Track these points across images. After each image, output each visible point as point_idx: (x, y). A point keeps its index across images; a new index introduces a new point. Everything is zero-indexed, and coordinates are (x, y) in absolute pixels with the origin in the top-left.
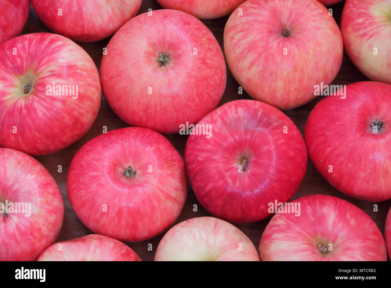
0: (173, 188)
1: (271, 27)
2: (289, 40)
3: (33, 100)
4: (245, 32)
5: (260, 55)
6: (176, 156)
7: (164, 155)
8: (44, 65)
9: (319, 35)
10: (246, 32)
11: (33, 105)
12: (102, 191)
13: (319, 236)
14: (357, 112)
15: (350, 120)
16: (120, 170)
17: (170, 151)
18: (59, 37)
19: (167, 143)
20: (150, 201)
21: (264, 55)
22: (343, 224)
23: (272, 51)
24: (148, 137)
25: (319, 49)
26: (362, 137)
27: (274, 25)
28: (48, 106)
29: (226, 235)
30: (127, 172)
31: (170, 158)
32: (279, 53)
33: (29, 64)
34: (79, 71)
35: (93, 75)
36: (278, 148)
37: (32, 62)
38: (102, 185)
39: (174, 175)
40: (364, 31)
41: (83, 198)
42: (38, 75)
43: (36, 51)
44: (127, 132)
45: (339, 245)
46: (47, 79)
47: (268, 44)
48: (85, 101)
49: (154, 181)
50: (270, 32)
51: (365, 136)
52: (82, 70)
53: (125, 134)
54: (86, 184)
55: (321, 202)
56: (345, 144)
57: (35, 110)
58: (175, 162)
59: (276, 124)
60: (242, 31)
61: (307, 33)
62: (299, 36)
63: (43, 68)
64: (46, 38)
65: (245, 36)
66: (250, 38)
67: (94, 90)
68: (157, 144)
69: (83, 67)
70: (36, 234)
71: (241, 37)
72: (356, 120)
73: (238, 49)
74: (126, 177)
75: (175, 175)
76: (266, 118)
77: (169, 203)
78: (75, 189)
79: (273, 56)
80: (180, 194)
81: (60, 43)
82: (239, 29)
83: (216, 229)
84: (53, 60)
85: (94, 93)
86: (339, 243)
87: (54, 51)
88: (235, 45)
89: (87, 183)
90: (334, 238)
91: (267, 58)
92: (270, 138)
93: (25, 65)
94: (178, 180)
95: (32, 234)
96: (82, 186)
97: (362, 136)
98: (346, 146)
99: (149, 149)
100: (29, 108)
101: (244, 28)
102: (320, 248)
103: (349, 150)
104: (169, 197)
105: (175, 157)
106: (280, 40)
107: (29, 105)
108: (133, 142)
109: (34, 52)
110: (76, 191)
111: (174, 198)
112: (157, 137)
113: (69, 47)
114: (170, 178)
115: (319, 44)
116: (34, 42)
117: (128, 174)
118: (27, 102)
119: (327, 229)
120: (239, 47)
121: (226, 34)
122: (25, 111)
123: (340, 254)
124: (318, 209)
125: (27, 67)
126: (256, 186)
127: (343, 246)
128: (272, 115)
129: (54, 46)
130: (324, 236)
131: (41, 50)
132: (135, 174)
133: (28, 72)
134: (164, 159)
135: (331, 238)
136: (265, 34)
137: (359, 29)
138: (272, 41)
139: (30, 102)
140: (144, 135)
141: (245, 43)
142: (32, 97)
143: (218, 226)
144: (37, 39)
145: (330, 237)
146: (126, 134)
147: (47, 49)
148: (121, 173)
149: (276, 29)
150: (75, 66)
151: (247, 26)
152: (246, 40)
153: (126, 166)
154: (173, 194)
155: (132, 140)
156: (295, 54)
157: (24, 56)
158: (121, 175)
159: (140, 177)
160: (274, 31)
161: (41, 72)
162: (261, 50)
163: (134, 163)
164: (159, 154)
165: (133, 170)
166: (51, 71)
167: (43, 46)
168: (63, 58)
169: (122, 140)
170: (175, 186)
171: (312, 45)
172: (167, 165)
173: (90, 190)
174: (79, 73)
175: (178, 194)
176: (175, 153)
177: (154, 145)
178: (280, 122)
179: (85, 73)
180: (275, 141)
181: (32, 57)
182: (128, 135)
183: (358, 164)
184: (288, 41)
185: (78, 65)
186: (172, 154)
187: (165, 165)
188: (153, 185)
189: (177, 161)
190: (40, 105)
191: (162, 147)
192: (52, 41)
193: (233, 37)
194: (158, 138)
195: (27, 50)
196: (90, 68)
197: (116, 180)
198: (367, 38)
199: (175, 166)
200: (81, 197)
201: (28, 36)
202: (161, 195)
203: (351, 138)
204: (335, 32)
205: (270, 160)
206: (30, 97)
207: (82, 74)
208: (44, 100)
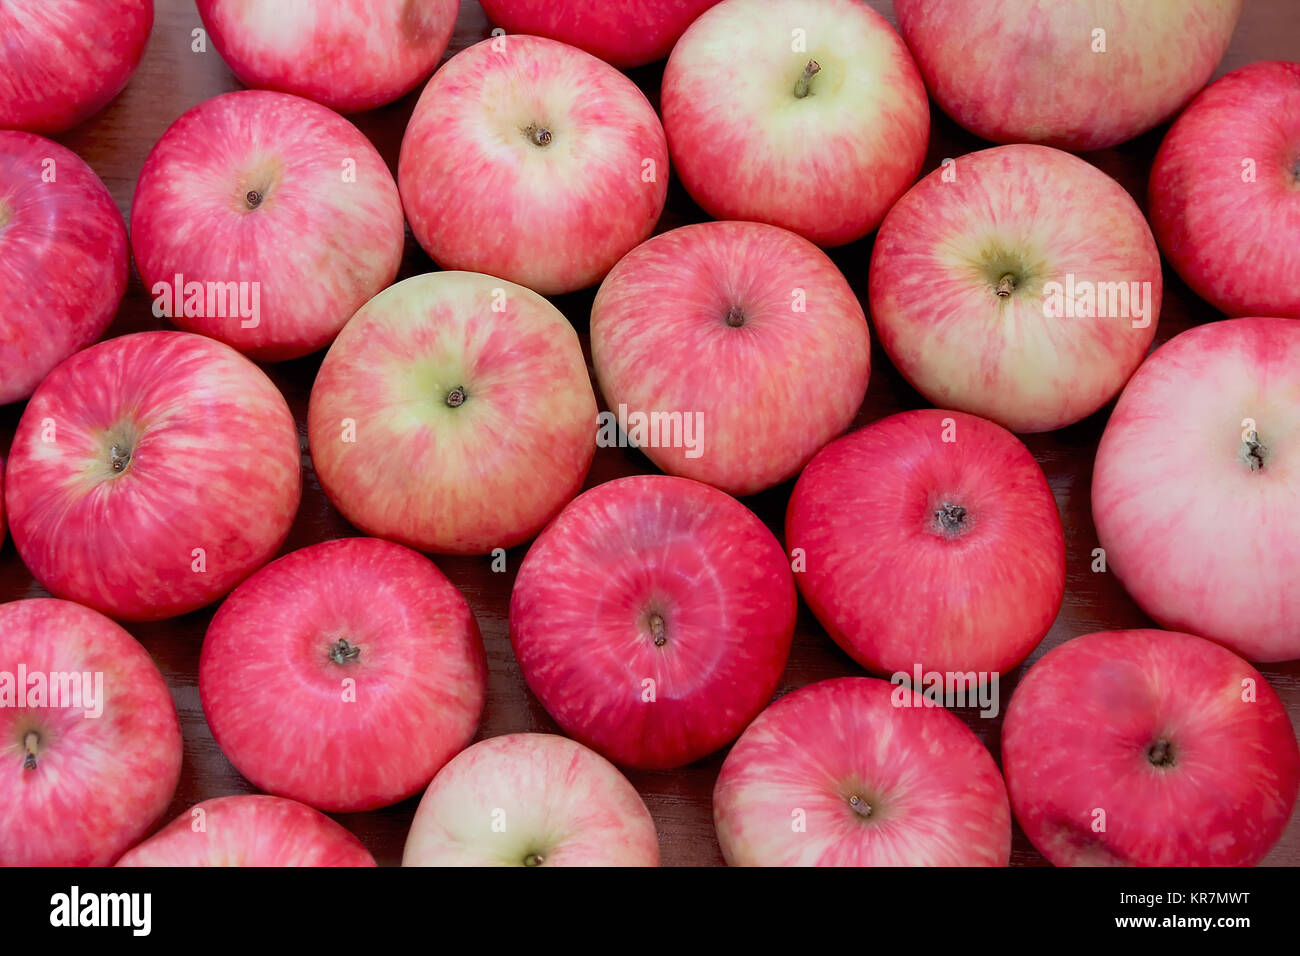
0: (451, 675)
1: (699, 305)
2: (742, 335)
3: (130, 485)
4: (639, 319)
5: (676, 371)
6: (450, 598)
7: (421, 600)
8: (156, 403)
9: (812, 320)
10: (640, 317)
11: (127, 499)
12: (283, 706)
13: (854, 776)
14: (908, 480)
15: (889, 495)
16: (322, 649)
17: (433, 589)
18: (200, 340)
19: (426, 568)
20: (400, 715)
21: (684, 373)
22: (912, 752)
23: (704, 361)
24: (379, 561)
25: (813, 354)
26: (913, 540)
27: (706, 301)
28: (163, 499)
29: (593, 791)
30: (338, 652)
31: (435, 606)
32: (720, 366)
33: (124, 401)
34: (239, 418)
35: (276, 428)
36: (722, 573)
37: (130, 396)
38: (281, 691)
39: (450, 646)
40: (925, 304)
41: (242, 727)
42: (143, 427)
43: (140, 371)
44: (327, 555)
45: (898, 800)
46: (163, 436)
47: (693, 344)
48: (253, 489)
49: (405, 668)
50: (699, 317)
51: (918, 536)
52: (248, 415)
53: (322, 561)
54: (243, 694)
55: (864, 696)
56: (871, 550)
57: (132, 511)
58: (448, 612)
59: (702, 516)
60: (631, 315)
61: (784, 317)
62: (765, 325)
63: (154, 410)
64: (167, 343)
65: (640, 328)
66: (652, 332)
67: (278, 464)
68: (402, 576)
69: (249, 410)
70: (96, 820)
71: (630, 330)
72: (902, 498)
73: (624, 357)
74: (337, 664)
75: (452, 644)
76: (675, 511)
77: (445, 714)
78: (217, 705)
79: (707, 372)
80: (469, 686)
81: (198, 354)
82: (624, 312)
83: (573, 772)
84: (179, 391)
85: (277, 472)
86: (899, 796)
87: (183, 372)
88: (617, 350)
89: (245, 689)
90: (888, 783)
91: (691, 379)
92: (701, 552)
93: (114, 404)
94: (461, 656)
95: (85, 818)
96: (234, 699)
97: (913, 535)
98: (872, 557)
99: (386, 590)
100: (120, 506)
101: (637, 308)
102: (854, 807)
103: (878, 566)
104: (443, 699)
105: (448, 602)
106: (722, 335)
107: (119, 498)
108: (344, 579)
109: (135, 374)
110: (221, 711)
111: (457, 699)
112: (400, 557)
113: (221, 364)
114: (441, 653)
115: (813, 343)
116: (139, 350)
117: (339, 658)
118: (115, 492)
119: (873, 760)
120: (627, 353)
121: (595, 325)
122: (108, 512)
123: (899, 823)
124: (856, 712)
125: (119, 408)
126: (701, 668)
127: (908, 804)
128: (687, 500)
129: (183, 360)
130: (864, 777)
131: (152, 368)
132: (356, 656)
133: (122, 421)
134: (421, 611)
135: (882, 783)
136: (685, 323)
137: (912, 301)
138: (703, 339)
139: (122, 490)
140: (369, 558)
141: (639, 343)
142: (128, 480)
143: (579, 765)
144: (146, 343)
145: (880, 780)
146: (325, 560)
147: (166, 367)
148: (324, 656)
149: (711, 308)
150: (230, 406)
151: (644, 304)
152: (641, 337)
153: (335, 637)
154: (453, 689)
155: (340, 574)
156: (757, 368)
157: (113, 382)
158: (325, 660)
159: (370, 661)
160: (706, 315)
161: (148, 421)
162: (678, 359)
163: (352, 628)
164: (407, 600)
165: (352, 647)
166: (172, 418)
167: (159, 360)
168: (201, 388)
169: (317, 576)
170: (455, 672)
171: (797, 345)
172: (431, 623)
173: (254, 707)
174: (238, 423)
175: (465, 688)
176: (447, 591)
177: (395, 579)
178: (709, 510)
179: (253, 424)
180: (714, 558)
181: (131, 386)
182: (331, 561)
183: (894, 601)
184: (740, 338)
185: (238, 405)
186: (439, 595)
187: (426, 626)
188: (401, 677)
189: (454, 610)
190: (142, 497)
191: (414, 583)
192: (182, 350)
193: (611, 331)
194: (402, 561)
195: (120, 370)
196: (268, 413)
197: (314, 675)
198: (932, 318)
199: (451, 624)
200: (235, 724)
201: (127, 339)
202: (423, 696)
203: (885, 538)
204: (850, 314)
205: (715, 601)
206: (124, 480)
207: (246, 427)
208: (153, 485)
